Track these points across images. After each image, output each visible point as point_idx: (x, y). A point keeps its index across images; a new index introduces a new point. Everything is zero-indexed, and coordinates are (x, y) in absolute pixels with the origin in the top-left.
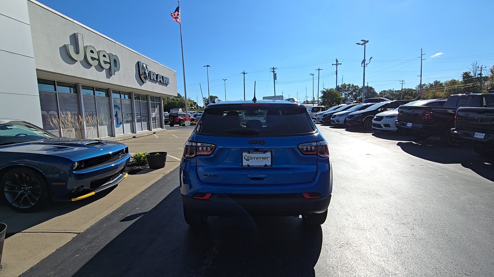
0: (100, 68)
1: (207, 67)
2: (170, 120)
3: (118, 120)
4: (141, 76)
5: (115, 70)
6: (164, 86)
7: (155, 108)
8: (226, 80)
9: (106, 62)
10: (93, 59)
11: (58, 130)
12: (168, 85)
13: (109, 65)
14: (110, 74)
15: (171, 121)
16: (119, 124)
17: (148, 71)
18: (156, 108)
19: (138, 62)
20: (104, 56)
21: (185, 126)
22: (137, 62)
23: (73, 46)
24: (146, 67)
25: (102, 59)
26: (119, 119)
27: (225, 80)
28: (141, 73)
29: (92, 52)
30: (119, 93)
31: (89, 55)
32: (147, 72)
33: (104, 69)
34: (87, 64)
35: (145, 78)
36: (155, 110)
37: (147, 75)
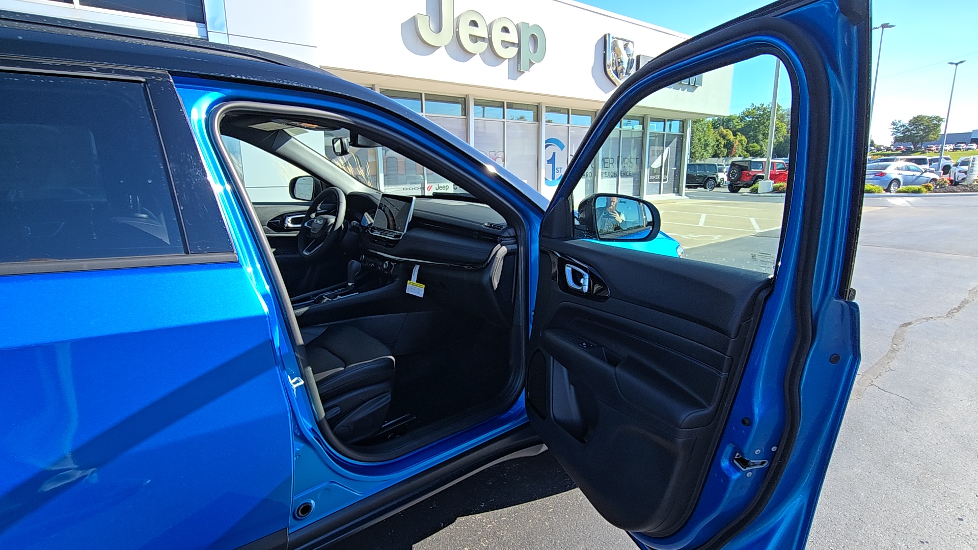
0: (493, 57)
1: (881, 29)
2: (731, 176)
3: (556, 171)
4: (608, 70)
5: (530, 59)
6: (682, 90)
7: (663, 146)
8: (962, 62)
9: (506, 44)
10: (475, 39)
11: (419, 186)
12: (699, 88)
13: (516, 49)
14: (519, 70)
15: (732, 178)
16: (556, 179)
17: (629, 55)
18: (667, 146)
19: (605, 36)
20: (505, 30)
21: (757, 193)
22: (603, 35)
23: (428, 17)
24: (626, 47)
25: (498, 37)
26: (559, 169)
27: (957, 64)
28: (608, 62)
29: (474, 24)
30: (567, 112)
31: (465, 32)
32: (625, 60)
33: (506, 59)
34: (461, 53)
35: (619, 72)
36: (663, 151)
37: (625, 66)
